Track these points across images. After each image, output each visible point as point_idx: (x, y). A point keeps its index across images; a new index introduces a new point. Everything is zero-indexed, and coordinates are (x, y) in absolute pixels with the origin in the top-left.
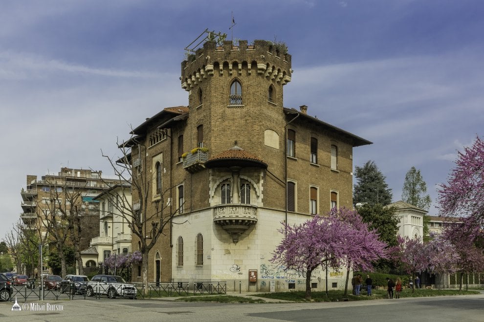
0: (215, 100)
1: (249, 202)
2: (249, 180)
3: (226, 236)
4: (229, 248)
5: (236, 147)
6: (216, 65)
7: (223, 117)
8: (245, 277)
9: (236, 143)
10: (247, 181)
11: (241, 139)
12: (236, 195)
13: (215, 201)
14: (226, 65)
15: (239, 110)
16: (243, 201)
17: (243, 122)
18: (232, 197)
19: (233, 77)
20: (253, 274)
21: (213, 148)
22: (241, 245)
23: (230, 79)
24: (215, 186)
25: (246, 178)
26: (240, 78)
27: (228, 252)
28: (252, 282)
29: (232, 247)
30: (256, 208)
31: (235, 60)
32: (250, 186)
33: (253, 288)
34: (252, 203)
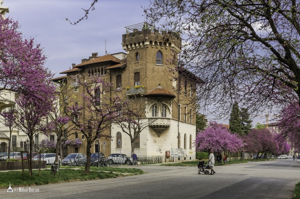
0: (149, 61)
1: (165, 116)
2: (167, 104)
3: (154, 133)
4: (156, 140)
5: (160, 87)
6: (151, 42)
7: (153, 71)
8: (164, 154)
9: (160, 85)
10: (165, 105)
11: (162, 83)
12: (160, 112)
13: (149, 115)
14: (156, 43)
15: (161, 67)
16: (162, 116)
17: (163, 74)
18: (158, 113)
19: (158, 49)
20: (168, 153)
21: (148, 87)
22: (161, 138)
23: (157, 50)
24: (150, 107)
25: (165, 103)
26: (162, 50)
27: (155, 142)
28: (167, 157)
29: (157, 139)
30: (169, 119)
31: (160, 41)
32: (166, 107)
33: (168, 160)
34: (167, 117)
